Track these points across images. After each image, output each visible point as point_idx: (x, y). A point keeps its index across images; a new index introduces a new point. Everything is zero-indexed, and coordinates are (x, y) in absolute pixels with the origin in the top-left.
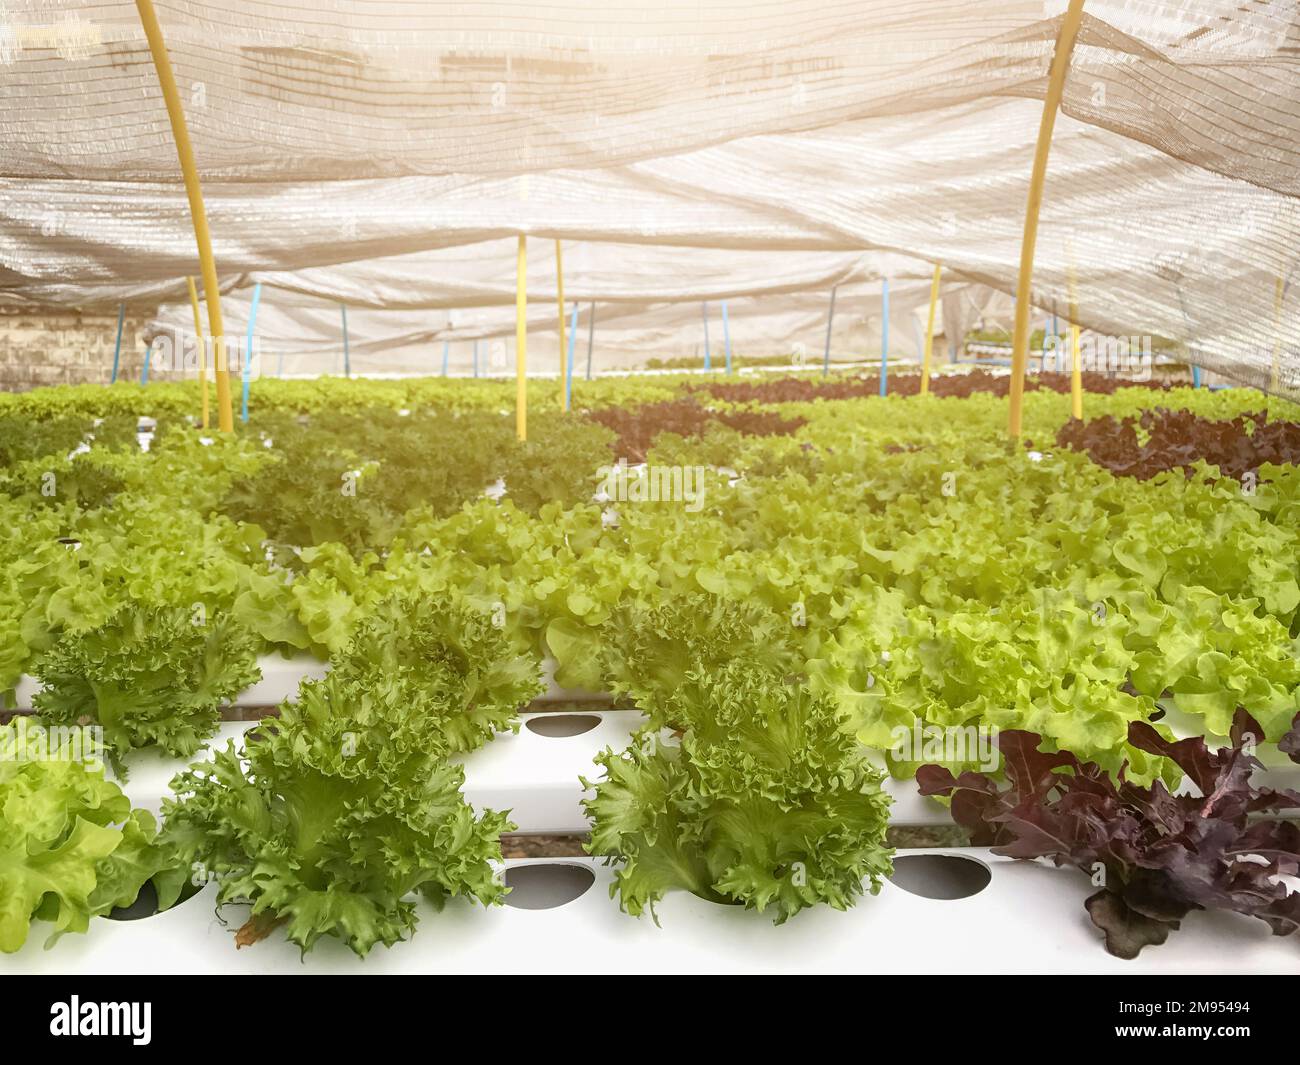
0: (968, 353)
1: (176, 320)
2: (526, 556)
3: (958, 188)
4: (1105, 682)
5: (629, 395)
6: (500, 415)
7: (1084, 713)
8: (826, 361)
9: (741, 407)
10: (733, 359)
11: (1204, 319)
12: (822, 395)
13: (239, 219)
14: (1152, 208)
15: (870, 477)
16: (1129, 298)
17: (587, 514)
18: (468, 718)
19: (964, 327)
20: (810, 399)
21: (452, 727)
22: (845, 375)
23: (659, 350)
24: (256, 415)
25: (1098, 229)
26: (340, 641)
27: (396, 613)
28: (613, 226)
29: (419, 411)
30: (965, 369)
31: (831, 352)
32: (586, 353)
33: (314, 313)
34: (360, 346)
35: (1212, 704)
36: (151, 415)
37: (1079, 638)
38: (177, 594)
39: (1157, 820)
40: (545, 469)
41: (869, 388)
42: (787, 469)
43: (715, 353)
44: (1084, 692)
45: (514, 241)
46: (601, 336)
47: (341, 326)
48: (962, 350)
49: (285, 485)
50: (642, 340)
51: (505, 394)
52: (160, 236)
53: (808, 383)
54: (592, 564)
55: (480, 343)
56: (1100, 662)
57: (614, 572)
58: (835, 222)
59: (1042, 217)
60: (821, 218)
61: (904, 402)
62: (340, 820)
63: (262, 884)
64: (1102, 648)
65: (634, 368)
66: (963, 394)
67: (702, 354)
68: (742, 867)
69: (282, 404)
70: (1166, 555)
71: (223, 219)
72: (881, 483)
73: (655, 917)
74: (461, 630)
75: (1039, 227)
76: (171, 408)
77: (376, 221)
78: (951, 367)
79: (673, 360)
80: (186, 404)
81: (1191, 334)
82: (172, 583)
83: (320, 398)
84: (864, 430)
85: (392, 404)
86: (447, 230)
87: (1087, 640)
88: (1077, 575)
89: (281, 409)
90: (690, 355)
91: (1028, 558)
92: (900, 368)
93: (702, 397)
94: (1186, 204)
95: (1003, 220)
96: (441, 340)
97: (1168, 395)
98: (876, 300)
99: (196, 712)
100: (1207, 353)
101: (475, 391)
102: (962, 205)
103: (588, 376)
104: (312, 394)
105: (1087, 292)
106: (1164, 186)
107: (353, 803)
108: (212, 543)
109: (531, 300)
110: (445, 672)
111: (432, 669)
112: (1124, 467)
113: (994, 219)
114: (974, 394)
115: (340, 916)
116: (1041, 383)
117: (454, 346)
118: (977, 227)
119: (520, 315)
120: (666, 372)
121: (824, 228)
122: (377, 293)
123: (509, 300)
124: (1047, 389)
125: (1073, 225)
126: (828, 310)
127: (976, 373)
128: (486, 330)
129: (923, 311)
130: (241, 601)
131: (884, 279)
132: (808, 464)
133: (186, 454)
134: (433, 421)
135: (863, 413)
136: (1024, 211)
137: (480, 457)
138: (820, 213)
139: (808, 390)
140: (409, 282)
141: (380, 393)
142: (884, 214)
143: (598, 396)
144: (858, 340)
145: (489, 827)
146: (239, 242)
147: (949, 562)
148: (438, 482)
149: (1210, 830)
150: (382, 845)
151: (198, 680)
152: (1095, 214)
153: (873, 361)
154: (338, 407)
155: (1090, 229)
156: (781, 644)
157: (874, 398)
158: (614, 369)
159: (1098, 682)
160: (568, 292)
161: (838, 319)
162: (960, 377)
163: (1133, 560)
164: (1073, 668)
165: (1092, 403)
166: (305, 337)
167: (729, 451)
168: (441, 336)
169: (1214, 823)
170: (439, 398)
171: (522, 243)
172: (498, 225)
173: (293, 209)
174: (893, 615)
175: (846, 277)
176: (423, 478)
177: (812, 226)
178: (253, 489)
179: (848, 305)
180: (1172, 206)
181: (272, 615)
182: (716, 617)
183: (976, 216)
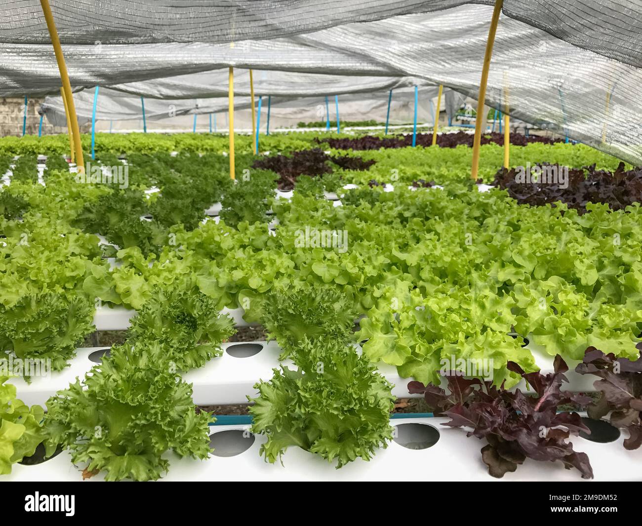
0: (457, 120)
1: (55, 102)
2: (229, 255)
3: (452, 45)
4: (501, 332)
5: (287, 145)
6: (223, 156)
7: (489, 349)
8: (387, 124)
9: (343, 153)
10: (341, 123)
11: (570, 113)
12: (384, 146)
13: (84, 57)
14: (547, 56)
15: (401, 203)
16: (534, 102)
17: (261, 228)
18: (197, 351)
19: (456, 107)
20: (378, 148)
21: (189, 355)
22: (396, 133)
23: (305, 117)
24: (99, 154)
25: (520, 67)
26: (137, 302)
27: (162, 298)
28: (277, 63)
29: (181, 153)
30: (455, 130)
31: (389, 120)
32: (267, 119)
33: (126, 99)
34: (151, 117)
35: (550, 340)
36: (44, 154)
37: (491, 308)
38: (55, 276)
39: (517, 408)
40: (242, 199)
41: (406, 142)
42: (361, 200)
43: (331, 119)
44: (490, 339)
45: (228, 69)
46: (274, 110)
47: (141, 106)
48: (454, 119)
49: (110, 209)
50: (295, 113)
51: (225, 144)
52: (42, 66)
53: (377, 138)
54: (262, 259)
55: (213, 115)
56: (499, 320)
57: (273, 262)
58: (390, 62)
59: (492, 60)
60: (384, 60)
61: (423, 151)
62: (130, 424)
63: (92, 455)
64: (501, 314)
65: (291, 127)
66: (452, 145)
67: (325, 120)
68: (322, 440)
69: (112, 148)
70: (537, 257)
71: (75, 57)
72: (406, 207)
73: (282, 462)
74: (193, 306)
75: (491, 65)
76: (55, 150)
77: (156, 59)
78: (448, 128)
79: (311, 123)
80: (63, 149)
81: (565, 120)
82: (52, 269)
83: (131, 145)
84: (403, 168)
85: (168, 149)
86: (193, 64)
87: (494, 309)
88: (495, 266)
89: (112, 151)
90: (319, 120)
91: (472, 257)
92: (424, 129)
93: (324, 146)
94: (564, 54)
95: (474, 62)
96: (192, 114)
97: (552, 147)
98: (412, 94)
99: (63, 348)
100: (571, 130)
101: (209, 142)
102: (453, 53)
103: (268, 132)
104: (127, 144)
105: (514, 99)
106: (554, 44)
107: (136, 416)
108: (73, 244)
109: (236, 95)
110: (185, 329)
111: (179, 328)
112: (525, 198)
113: (469, 61)
114: (458, 146)
115: (130, 469)
116: (492, 140)
117: (198, 116)
118: (460, 65)
119: (231, 101)
120: (307, 130)
121: (384, 65)
122: (159, 91)
123: (225, 95)
124: (494, 143)
125: (508, 65)
126: (388, 99)
127: (461, 132)
128: (215, 109)
129: (435, 99)
130: (88, 281)
131: (416, 86)
132: (372, 195)
133: (61, 186)
134: (189, 159)
135: (403, 156)
136: (483, 57)
137: (210, 190)
138: (383, 57)
139: (377, 143)
140: (175, 85)
141: (162, 143)
142: (414, 58)
143: (272, 145)
144: (404, 113)
145: (203, 421)
146: (85, 69)
147: (434, 257)
148: (187, 207)
149: (539, 418)
150: (150, 434)
151: (65, 329)
152: (519, 59)
153: (410, 124)
154: (140, 150)
155: (516, 67)
156: (349, 311)
157: (409, 147)
158: (281, 128)
159: (497, 332)
160: (255, 91)
161: (393, 103)
162: (453, 134)
163: (521, 258)
164: (487, 323)
165: (515, 151)
166: (122, 111)
167: (335, 184)
168: (192, 111)
169: (540, 415)
170: (191, 145)
171: (231, 71)
172: (218, 62)
173: (113, 53)
174: (404, 293)
175: (397, 85)
176: (180, 206)
177: (378, 64)
178: (94, 211)
179: (398, 97)
180: (558, 55)
181: (103, 287)
182: (318, 299)
183: (460, 59)
